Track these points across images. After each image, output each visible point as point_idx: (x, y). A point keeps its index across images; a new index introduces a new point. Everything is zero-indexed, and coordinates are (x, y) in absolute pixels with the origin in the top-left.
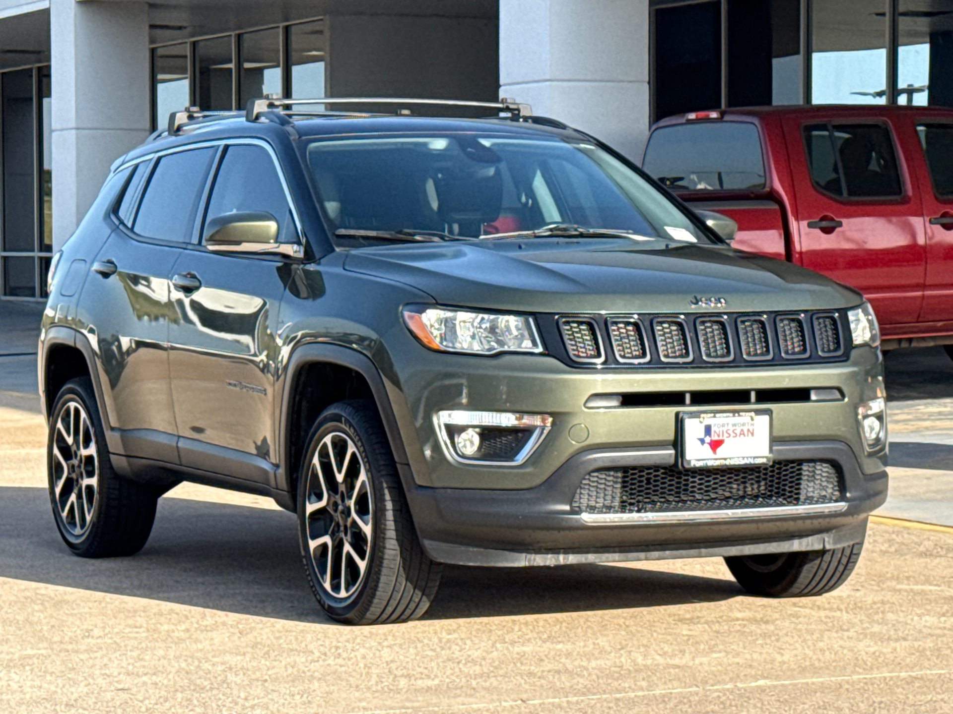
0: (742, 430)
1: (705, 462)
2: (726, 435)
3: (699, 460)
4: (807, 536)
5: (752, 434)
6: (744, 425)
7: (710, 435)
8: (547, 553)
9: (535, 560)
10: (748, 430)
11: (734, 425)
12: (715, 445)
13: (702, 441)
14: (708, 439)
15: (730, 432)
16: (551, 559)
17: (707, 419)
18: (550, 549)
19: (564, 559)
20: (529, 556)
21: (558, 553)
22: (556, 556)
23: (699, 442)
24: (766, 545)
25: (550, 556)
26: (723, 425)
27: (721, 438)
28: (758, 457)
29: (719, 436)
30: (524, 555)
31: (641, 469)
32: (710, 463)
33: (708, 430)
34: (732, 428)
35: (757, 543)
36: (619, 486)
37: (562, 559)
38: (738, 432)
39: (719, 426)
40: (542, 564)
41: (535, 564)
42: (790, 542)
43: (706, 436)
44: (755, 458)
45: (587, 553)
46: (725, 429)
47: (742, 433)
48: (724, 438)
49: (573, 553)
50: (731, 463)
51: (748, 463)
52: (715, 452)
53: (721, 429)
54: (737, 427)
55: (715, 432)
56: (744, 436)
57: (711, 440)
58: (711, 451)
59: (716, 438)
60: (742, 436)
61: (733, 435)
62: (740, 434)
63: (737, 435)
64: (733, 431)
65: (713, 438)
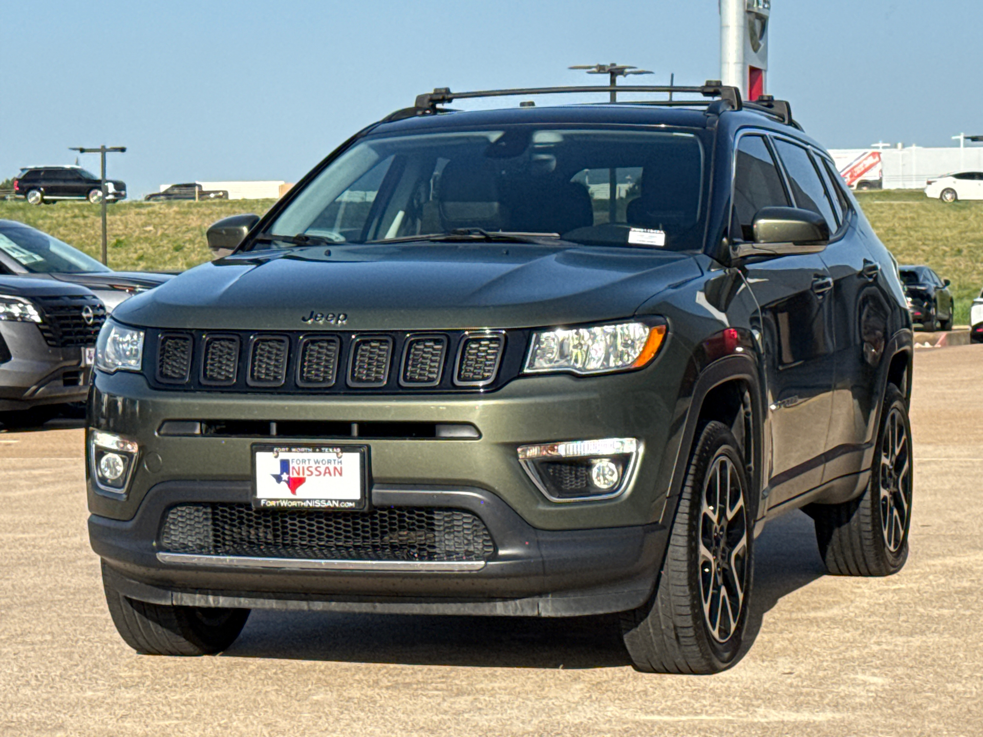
0: (327, 468)
1: (278, 502)
2: (307, 472)
3: (271, 500)
5: (341, 474)
6: (329, 462)
7: (288, 473)
8: (195, 593)
9: (182, 599)
10: (335, 468)
11: (317, 462)
12: (294, 484)
13: (278, 479)
14: (285, 477)
15: (313, 469)
16: (200, 601)
17: (284, 455)
18: (197, 589)
19: (214, 601)
20: (175, 594)
21: (207, 594)
22: (205, 596)
23: (274, 480)
24: (459, 605)
25: (198, 596)
26: (304, 461)
27: (301, 476)
28: (345, 501)
29: (298, 474)
30: (170, 593)
32: (284, 504)
33: (285, 465)
34: (315, 466)
35: (448, 602)
36: (210, 523)
37: (211, 601)
38: (322, 470)
39: (298, 461)
40: (191, 604)
41: (183, 604)
42: (492, 604)
43: (282, 473)
44: (340, 501)
45: (239, 596)
46: (306, 466)
47: (327, 471)
48: (305, 476)
49: (223, 595)
50: (311, 505)
51: (332, 506)
52: (293, 491)
53: (301, 466)
54: (321, 464)
55: (293, 468)
56: (330, 474)
57: (289, 478)
58: (289, 491)
59: (295, 475)
60: (327, 475)
61: (315, 473)
62: (325, 473)
63: (320, 473)
64: (316, 469)
65: (291, 476)
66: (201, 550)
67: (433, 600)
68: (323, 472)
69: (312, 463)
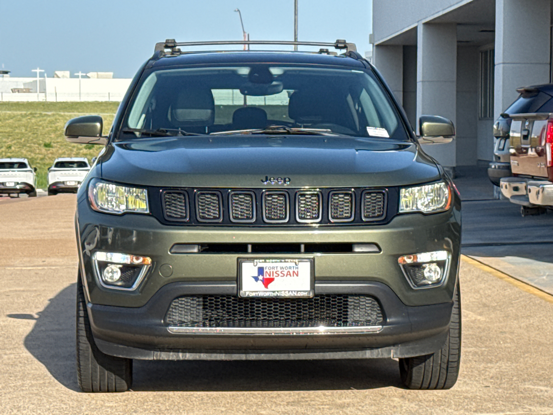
0: (289, 272)
1: (257, 293)
2: (275, 274)
3: (252, 292)
4: (377, 348)
5: (297, 275)
6: (290, 268)
7: (263, 275)
8: (170, 352)
9: (160, 356)
10: (294, 272)
11: (282, 268)
12: (267, 282)
13: (256, 279)
14: (261, 277)
15: (279, 273)
16: (172, 356)
17: (261, 264)
18: (171, 349)
19: (183, 356)
20: (156, 353)
21: (178, 352)
22: (176, 353)
23: (254, 279)
24: (343, 353)
25: (171, 353)
26: (273, 268)
27: (271, 277)
28: (301, 291)
29: (270, 276)
30: (152, 352)
31: (216, 296)
32: (261, 294)
33: (261, 271)
34: (280, 271)
35: (336, 351)
36: (201, 307)
37: (181, 356)
38: (285, 273)
39: (270, 268)
40: (166, 359)
41: (161, 359)
42: (364, 352)
43: (259, 275)
44: (298, 292)
45: (201, 352)
46: (276, 270)
47: (289, 274)
48: (274, 277)
49: (189, 352)
50: (279, 295)
51: (292, 295)
52: (266, 286)
53: (271, 271)
54: (284, 270)
55: (266, 272)
56: (291, 276)
57: (263, 278)
58: (263, 286)
59: (268, 277)
60: (289, 276)
61: (281, 275)
62: (287, 275)
63: (284, 275)
64: (281, 273)
65: (265, 277)
66: (193, 324)
67: (328, 350)
68: (286, 275)
69: (279, 269)
